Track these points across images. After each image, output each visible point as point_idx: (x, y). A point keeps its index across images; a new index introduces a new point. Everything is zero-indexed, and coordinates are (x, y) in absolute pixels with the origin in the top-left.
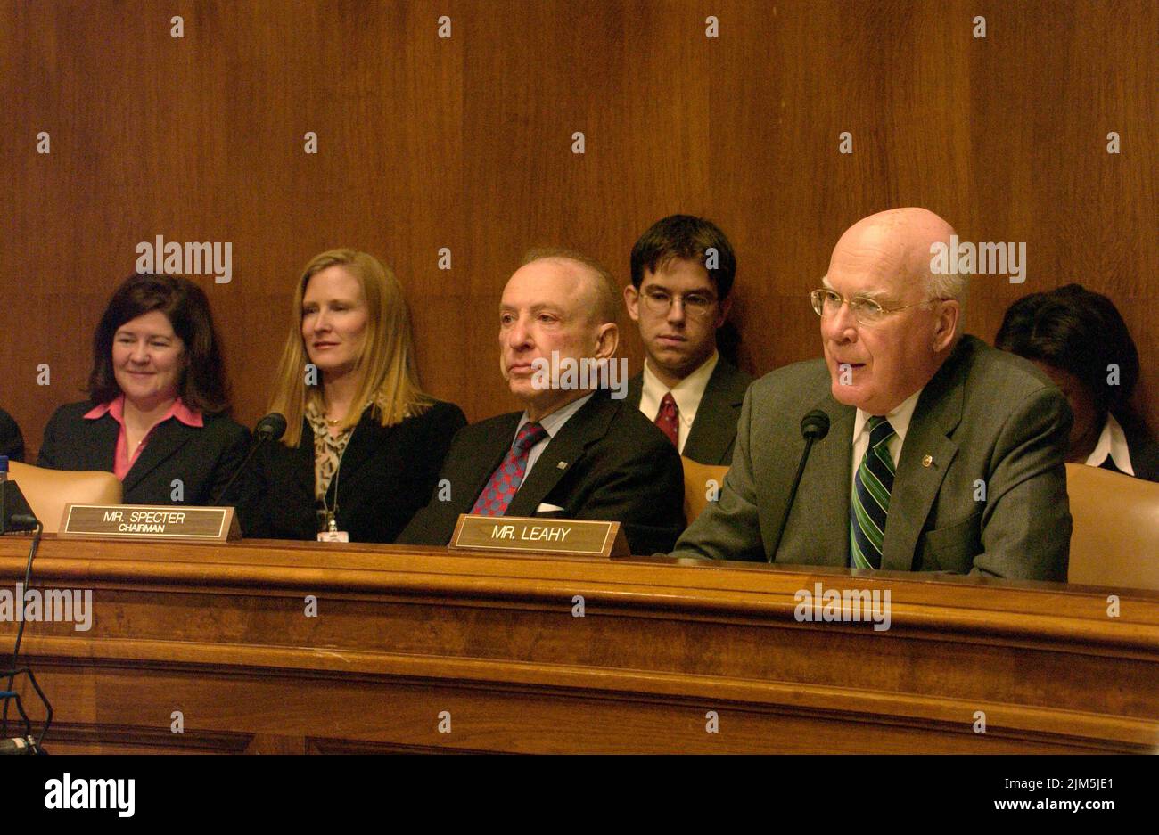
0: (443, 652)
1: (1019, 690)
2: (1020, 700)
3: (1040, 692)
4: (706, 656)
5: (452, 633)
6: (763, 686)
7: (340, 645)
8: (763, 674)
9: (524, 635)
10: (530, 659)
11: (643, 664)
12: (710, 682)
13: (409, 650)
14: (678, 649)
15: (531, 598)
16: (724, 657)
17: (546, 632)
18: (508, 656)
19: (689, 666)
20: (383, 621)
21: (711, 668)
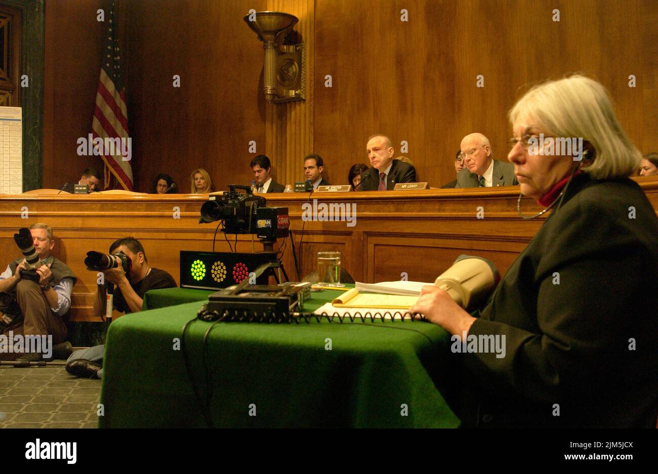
0: (390, 212)
1: (508, 209)
2: (508, 211)
3: (513, 209)
4: (443, 208)
5: (392, 207)
6: (454, 213)
7: (370, 211)
8: (455, 211)
9: (406, 206)
10: (407, 212)
11: (430, 211)
12: (443, 213)
13: (383, 211)
14: (437, 207)
15: (407, 198)
16: (447, 208)
17: (410, 205)
18: (403, 211)
19: (439, 210)
20: (379, 206)
21: (444, 211)
